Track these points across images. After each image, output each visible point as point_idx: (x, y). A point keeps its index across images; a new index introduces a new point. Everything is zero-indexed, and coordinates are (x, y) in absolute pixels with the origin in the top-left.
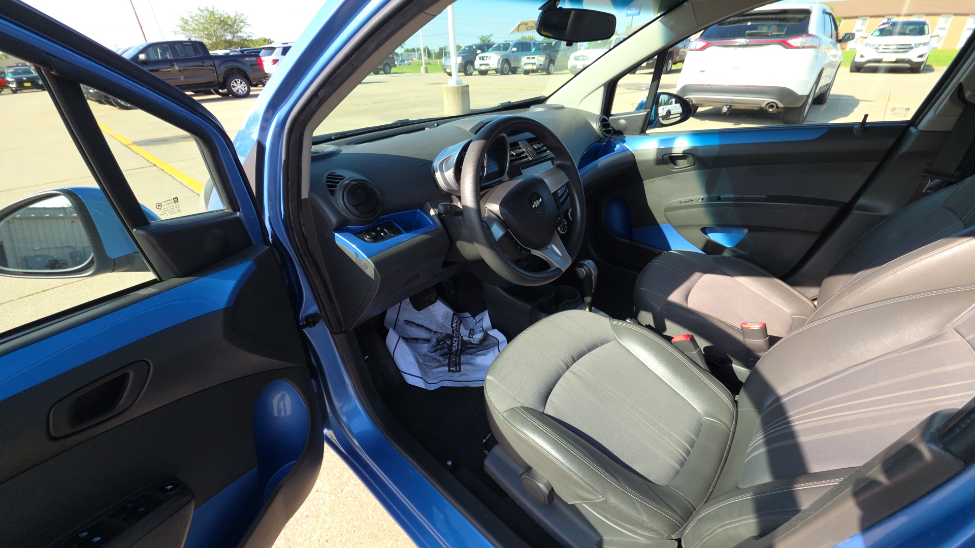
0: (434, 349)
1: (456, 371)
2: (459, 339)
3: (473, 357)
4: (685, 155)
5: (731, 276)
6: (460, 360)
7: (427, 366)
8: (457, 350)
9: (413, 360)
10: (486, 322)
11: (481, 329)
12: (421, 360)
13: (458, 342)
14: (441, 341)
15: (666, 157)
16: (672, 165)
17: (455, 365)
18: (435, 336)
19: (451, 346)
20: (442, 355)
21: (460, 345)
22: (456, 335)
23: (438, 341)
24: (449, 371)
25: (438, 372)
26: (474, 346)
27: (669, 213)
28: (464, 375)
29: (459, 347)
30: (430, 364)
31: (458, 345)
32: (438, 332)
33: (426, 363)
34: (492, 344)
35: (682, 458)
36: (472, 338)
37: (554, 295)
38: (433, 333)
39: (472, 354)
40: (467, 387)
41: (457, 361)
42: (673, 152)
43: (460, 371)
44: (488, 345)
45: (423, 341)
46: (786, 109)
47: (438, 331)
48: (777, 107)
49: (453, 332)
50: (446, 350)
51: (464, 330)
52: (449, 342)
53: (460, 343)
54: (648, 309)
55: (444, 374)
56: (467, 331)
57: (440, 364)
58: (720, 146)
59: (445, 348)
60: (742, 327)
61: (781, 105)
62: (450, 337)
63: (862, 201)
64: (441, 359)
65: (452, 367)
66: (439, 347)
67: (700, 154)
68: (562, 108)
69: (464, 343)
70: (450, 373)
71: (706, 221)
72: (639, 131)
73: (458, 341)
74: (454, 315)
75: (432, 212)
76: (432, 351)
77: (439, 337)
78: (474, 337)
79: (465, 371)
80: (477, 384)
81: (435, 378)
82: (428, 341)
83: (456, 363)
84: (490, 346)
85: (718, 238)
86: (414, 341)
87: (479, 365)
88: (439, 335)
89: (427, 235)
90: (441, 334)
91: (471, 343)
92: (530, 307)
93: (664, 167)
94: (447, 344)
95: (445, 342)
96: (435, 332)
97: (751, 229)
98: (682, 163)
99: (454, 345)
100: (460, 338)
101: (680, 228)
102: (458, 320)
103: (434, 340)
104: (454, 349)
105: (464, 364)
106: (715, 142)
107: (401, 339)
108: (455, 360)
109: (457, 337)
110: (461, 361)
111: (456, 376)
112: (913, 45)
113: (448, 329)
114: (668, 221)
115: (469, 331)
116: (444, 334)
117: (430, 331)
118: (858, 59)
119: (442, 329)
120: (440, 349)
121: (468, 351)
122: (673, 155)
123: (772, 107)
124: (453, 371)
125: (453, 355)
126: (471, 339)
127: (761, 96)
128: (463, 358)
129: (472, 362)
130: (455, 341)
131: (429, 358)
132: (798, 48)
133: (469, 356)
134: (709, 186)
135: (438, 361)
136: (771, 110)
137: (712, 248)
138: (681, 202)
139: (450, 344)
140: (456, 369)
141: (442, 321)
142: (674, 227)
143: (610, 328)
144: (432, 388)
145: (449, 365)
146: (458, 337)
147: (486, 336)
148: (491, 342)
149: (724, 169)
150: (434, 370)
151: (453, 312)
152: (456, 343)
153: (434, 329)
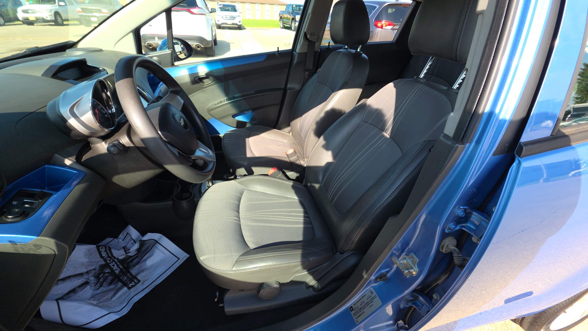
0: (98, 285)
1: (136, 284)
2: (115, 262)
3: (142, 264)
4: (208, 76)
5: (258, 135)
6: (131, 274)
7: (105, 301)
8: (121, 270)
9: (90, 307)
10: (134, 233)
11: (133, 241)
12: (95, 302)
13: (117, 265)
14: (99, 274)
15: (197, 79)
16: (201, 83)
17: (131, 281)
18: (90, 275)
19: (112, 272)
20: (110, 284)
21: (120, 265)
22: (110, 261)
23: (97, 277)
24: (129, 288)
25: (119, 298)
26: (134, 257)
27: (212, 112)
28: (146, 281)
29: (121, 267)
30: (105, 298)
31: (118, 266)
32: (91, 270)
33: (101, 301)
34: (150, 245)
35: (309, 221)
36: (130, 252)
37: (180, 186)
38: (85, 274)
39: (138, 263)
40: (157, 286)
41: (130, 277)
42: (199, 75)
43: (139, 281)
44: (148, 248)
45: (82, 288)
46: (205, 48)
47: (89, 269)
48: (201, 47)
49: (105, 260)
50: (110, 278)
51: (118, 252)
52: (107, 270)
53: (118, 264)
54: (240, 167)
55: (127, 294)
56: (121, 251)
57: (114, 291)
58: (225, 68)
59: (107, 277)
60: (287, 155)
61: (202, 46)
62: (107, 265)
63: (289, 86)
64: (112, 286)
65: (129, 284)
66: (101, 280)
67: (215, 74)
68: (101, 50)
69: (122, 262)
70: (132, 290)
71: (233, 111)
72: (170, 64)
73: (116, 263)
74: (98, 248)
75: (68, 162)
76: (98, 288)
77: (95, 273)
78: (130, 251)
79: (144, 278)
80: (162, 278)
81: (121, 303)
82: (86, 283)
83: (130, 279)
84: (150, 248)
85: (240, 118)
86: (72, 294)
87: (151, 267)
88: (93, 272)
89: (81, 183)
90: (94, 269)
91: (131, 257)
92: (171, 202)
93: (197, 85)
94: (108, 273)
95: (104, 273)
96: (87, 272)
97: (254, 110)
98: (207, 82)
99: (114, 269)
100: (116, 260)
101: (220, 119)
102: (106, 249)
103: (92, 278)
104: (117, 272)
105: (138, 274)
106: (220, 66)
107: (60, 302)
108: (128, 278)
109: (112, 262)
110: (134, 274)
111: (139, 287)
112: (235, 17)
113: (98, 261)
114: (212, 116)
115: (123, 249)
116: (98, 268)
117: (81, 275)
118: (219, 23)
119: (93, 266)
120: (104, 281)
121: (132, 264)
122: (200, 77)
123: (198, 47)
124: (133, 286)
125: (121, 276)
126: (128, 254)
127: (192, 41)
128: (134, 271)
129: (143, 268)
130: (113, 265)
131: (101, 294)
132: (197, 14)
133: (137, 267)
134: (227, 92)
135: (111, 290)
136: (199, 49)
137: (240, 125)
138: (215, 104)
139: (109, 271)
140: (135, 282)
141: (87, 260)
142: (218, 119)
143: (239, 185)
144: (125, 312)
145: (125, 285)
146: (114, 261)
147: (142, 243)
148: (148, 245)
149: (230, 81)
150: (113, 299)
151: (95, 246)
152: (116, 266)
153: (84, 270)
